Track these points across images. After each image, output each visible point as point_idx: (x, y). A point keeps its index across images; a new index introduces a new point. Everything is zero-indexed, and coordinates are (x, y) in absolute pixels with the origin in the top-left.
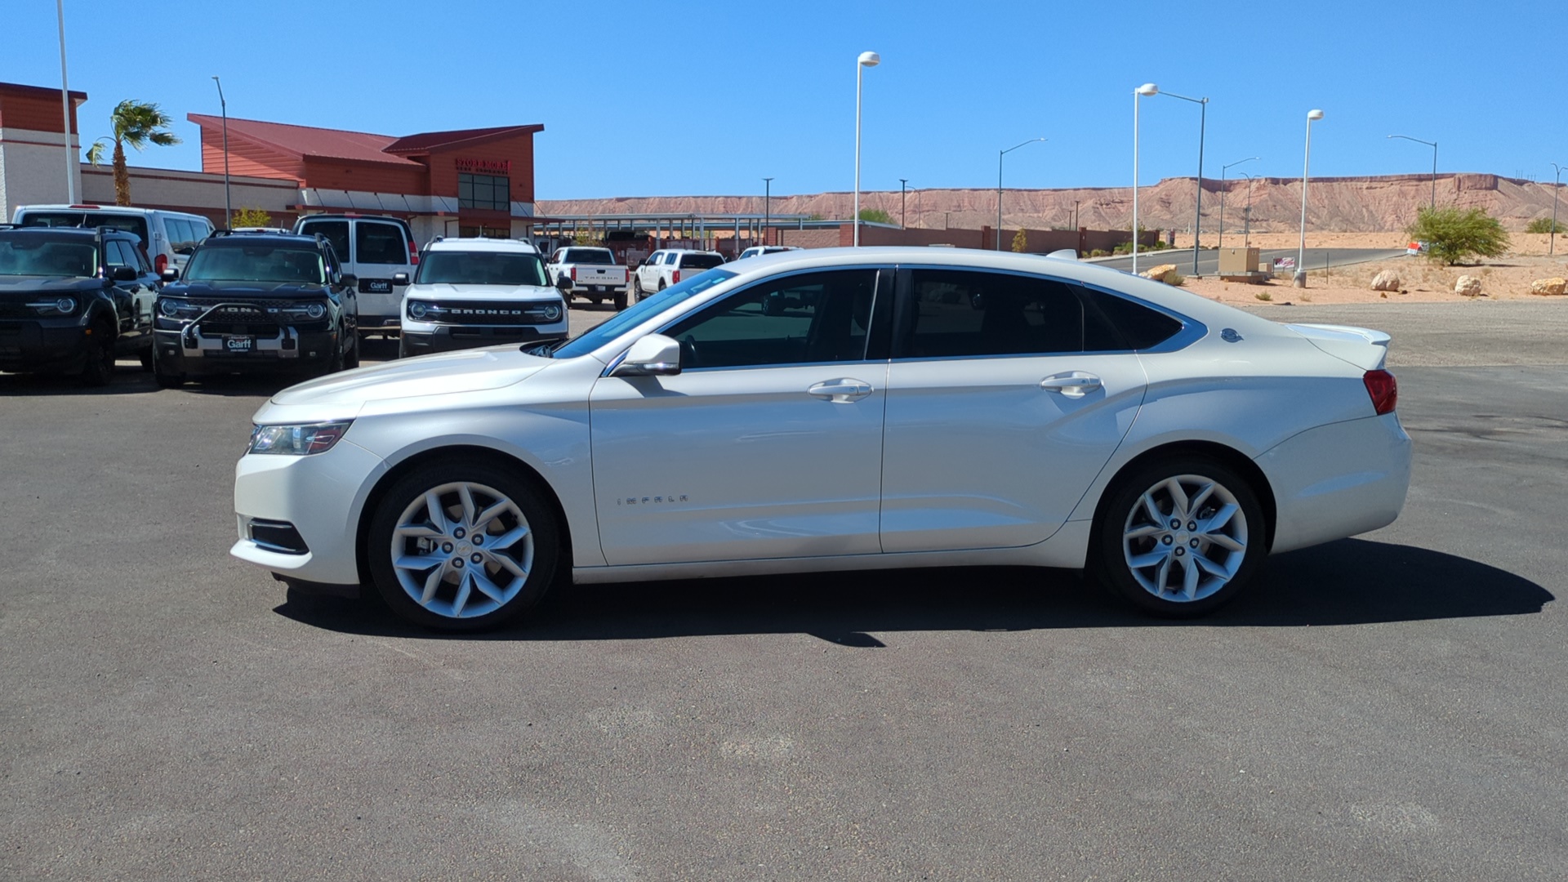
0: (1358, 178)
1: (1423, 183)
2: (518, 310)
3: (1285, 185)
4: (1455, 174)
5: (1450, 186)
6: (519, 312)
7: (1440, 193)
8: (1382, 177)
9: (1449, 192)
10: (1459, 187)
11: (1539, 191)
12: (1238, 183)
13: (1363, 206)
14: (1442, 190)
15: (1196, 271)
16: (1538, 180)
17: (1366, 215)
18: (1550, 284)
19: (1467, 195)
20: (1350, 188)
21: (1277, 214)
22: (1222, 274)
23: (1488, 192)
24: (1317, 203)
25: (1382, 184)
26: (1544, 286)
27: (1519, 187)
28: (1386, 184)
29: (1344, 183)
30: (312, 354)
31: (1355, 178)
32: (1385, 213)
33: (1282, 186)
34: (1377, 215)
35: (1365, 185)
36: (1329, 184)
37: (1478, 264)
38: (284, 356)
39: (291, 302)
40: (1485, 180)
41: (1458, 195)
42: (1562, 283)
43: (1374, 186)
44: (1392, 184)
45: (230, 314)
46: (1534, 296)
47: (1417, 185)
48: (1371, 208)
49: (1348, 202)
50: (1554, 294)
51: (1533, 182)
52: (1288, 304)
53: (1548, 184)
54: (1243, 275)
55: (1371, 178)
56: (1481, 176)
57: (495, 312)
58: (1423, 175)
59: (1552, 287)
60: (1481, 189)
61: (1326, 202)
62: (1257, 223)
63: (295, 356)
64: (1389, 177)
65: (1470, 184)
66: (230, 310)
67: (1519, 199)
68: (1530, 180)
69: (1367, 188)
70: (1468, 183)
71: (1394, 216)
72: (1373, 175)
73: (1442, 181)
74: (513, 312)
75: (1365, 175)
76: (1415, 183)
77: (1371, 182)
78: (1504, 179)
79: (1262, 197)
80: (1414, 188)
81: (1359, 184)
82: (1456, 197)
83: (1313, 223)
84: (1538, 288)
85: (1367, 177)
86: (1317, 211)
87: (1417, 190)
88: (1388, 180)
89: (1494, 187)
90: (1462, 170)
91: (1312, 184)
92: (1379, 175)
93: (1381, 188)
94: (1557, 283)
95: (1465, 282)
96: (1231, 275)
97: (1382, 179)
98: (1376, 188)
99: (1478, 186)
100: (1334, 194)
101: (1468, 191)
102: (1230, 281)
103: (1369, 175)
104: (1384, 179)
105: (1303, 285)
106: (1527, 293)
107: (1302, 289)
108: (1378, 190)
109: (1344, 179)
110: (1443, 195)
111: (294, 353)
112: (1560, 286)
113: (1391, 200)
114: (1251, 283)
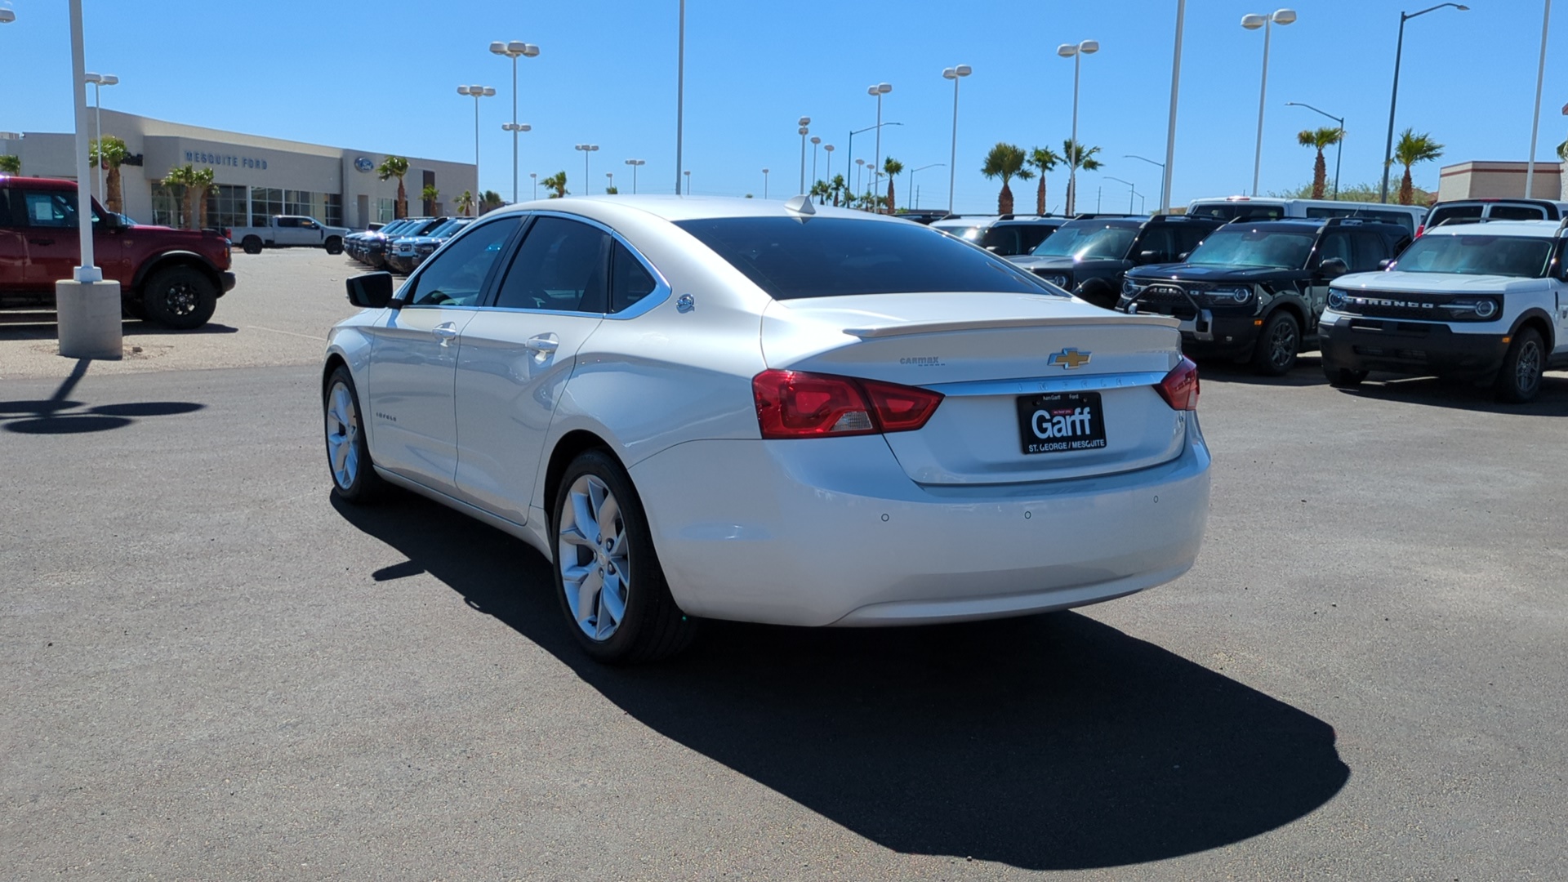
2: (1431, 303)
6: (1431, 306)
30: (1229, 338)
38: (1200, 338)
39: (1213, 285)
45: (1161, 294)
57: (1403, 304)
63: (1209, 339)
66: (1160, 290)
74: (1424, 306)
111: (1208, 335)
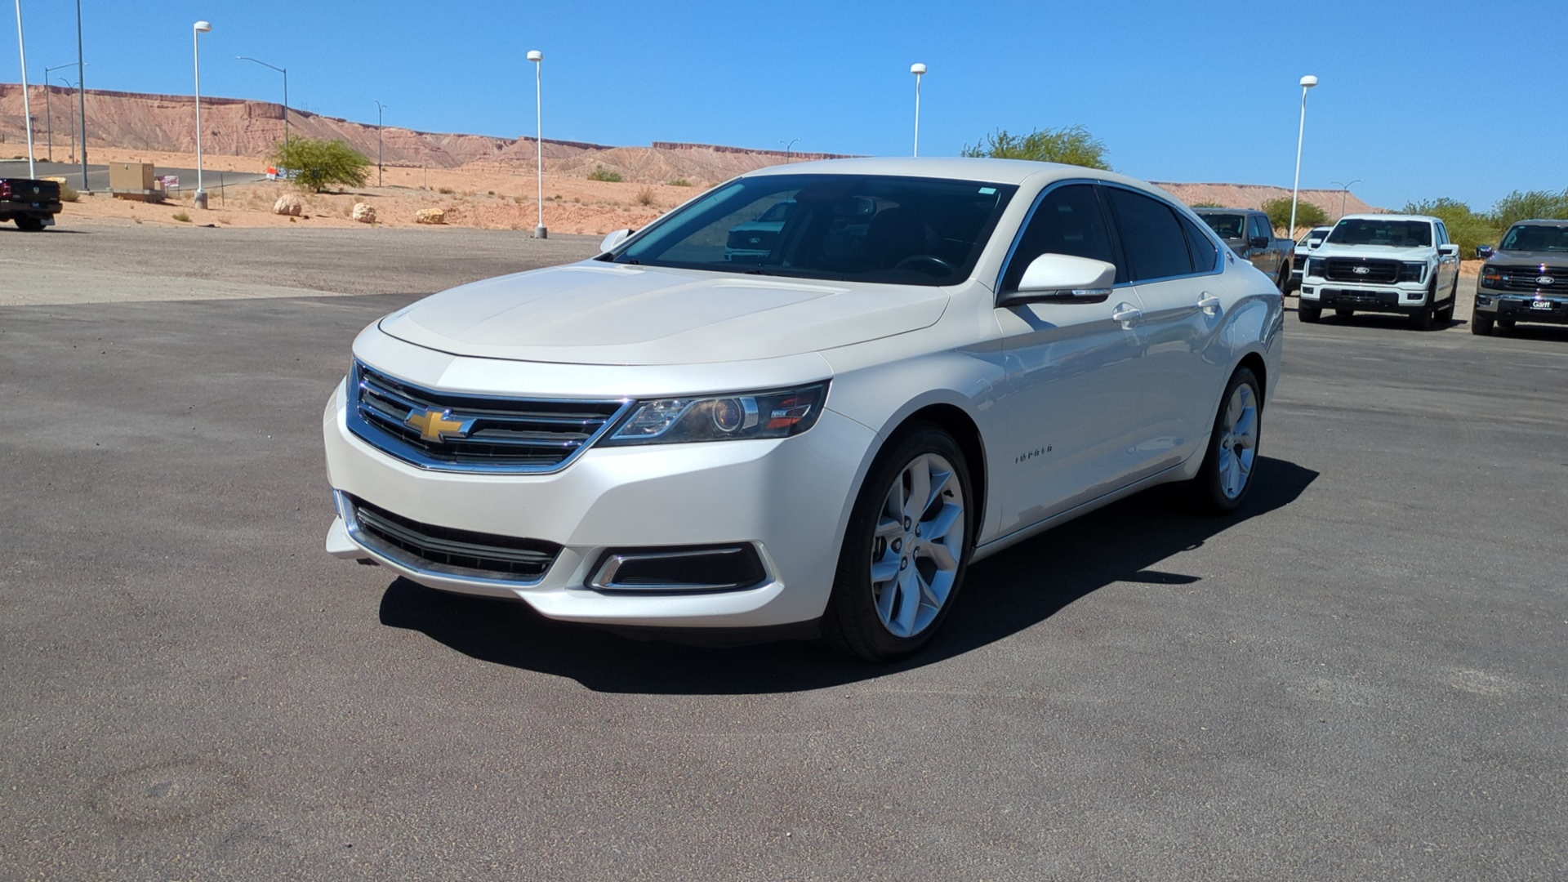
0: (148, 95)
1: (215, 106)
3: (68, 95)
4: (245, 101)
5: (241, 112)
7: (232, 118)
8: (173, 97)
9: (241, 117)
10: (250, 114)
11: (323, 124)
12: (12, 88)
13: (156, 126)
14: (234, 116)
15: (86, 187)
16: (322, 114)
17: (160, 135)
18: (431, 214)
19: (258, 123)
20: (140, 104)
21: (62, 126)
22: (115, 191)
23: (277, 121)
24: (106, 118)
25: (173, 104)
26: (427, 215)
27: (305, 119)
28: (178, 105)
29: (133, 99)
31: (145, 95)
32: (179, 134)
33: (65, 96)
34: (171, 136)
35: (156, 103)
36: (116, 98)
37: (341, 192)
40: (274, 110)
41: (250, 122)
42: (441, 213)
43: (165, 105)
44: (184, 105)
46: (418, 225)
47: (209, 109)
48: (165, 127)
49: (140, 120)
50: (435, 223)
51: (317, 116)
52: (212, 226)
53: (330, 118)
54: (140, 192)
55: (161, 96)
56: (269, 104)
58: (215, 99)
59: (434, 217)
60: (271, 117)
61: (116, 117)
62: (40, 134)
64: (180, 97)
65: (261, 112)
67: (306, 131)
68: (314, 113)
69: (159, 107)
70: (258, 111)
71: (189, 138)
72: (164, 94)
73: (233, 106)
75: (155, 93)
76: (207, 106)
77: (161, 100)
78: (291, 110)
79: (42, 106)
80: (207, 110)
81: (150, 102)
82: (248, 124)
83: (104, 140)
84: (422, 218)
85: (157, 95)
86: (107, 127)
87: (209, 113)
88: (178, 100)
89: (282, 116)
90: (252, 98)
91: (97, 96)
92: (169, 94)
93: (173, 108)
94: (437, 213)
95: (361, 209)
96: (125, 192)
97: (173, 99)
98: (167, 107)
99: (268, 115)
100: (124, 110)
101: (258, 119)
102: (125, 199)
103: (159, 93)
104: (175, 99)
105: (205, 206)
106: (413, 222)
107: (205, 210)
108: (169, 109)
109: (133, 95)
110: (235, 121)
112: (440, 216)
113: (185, 121)
114: (149, 202)
